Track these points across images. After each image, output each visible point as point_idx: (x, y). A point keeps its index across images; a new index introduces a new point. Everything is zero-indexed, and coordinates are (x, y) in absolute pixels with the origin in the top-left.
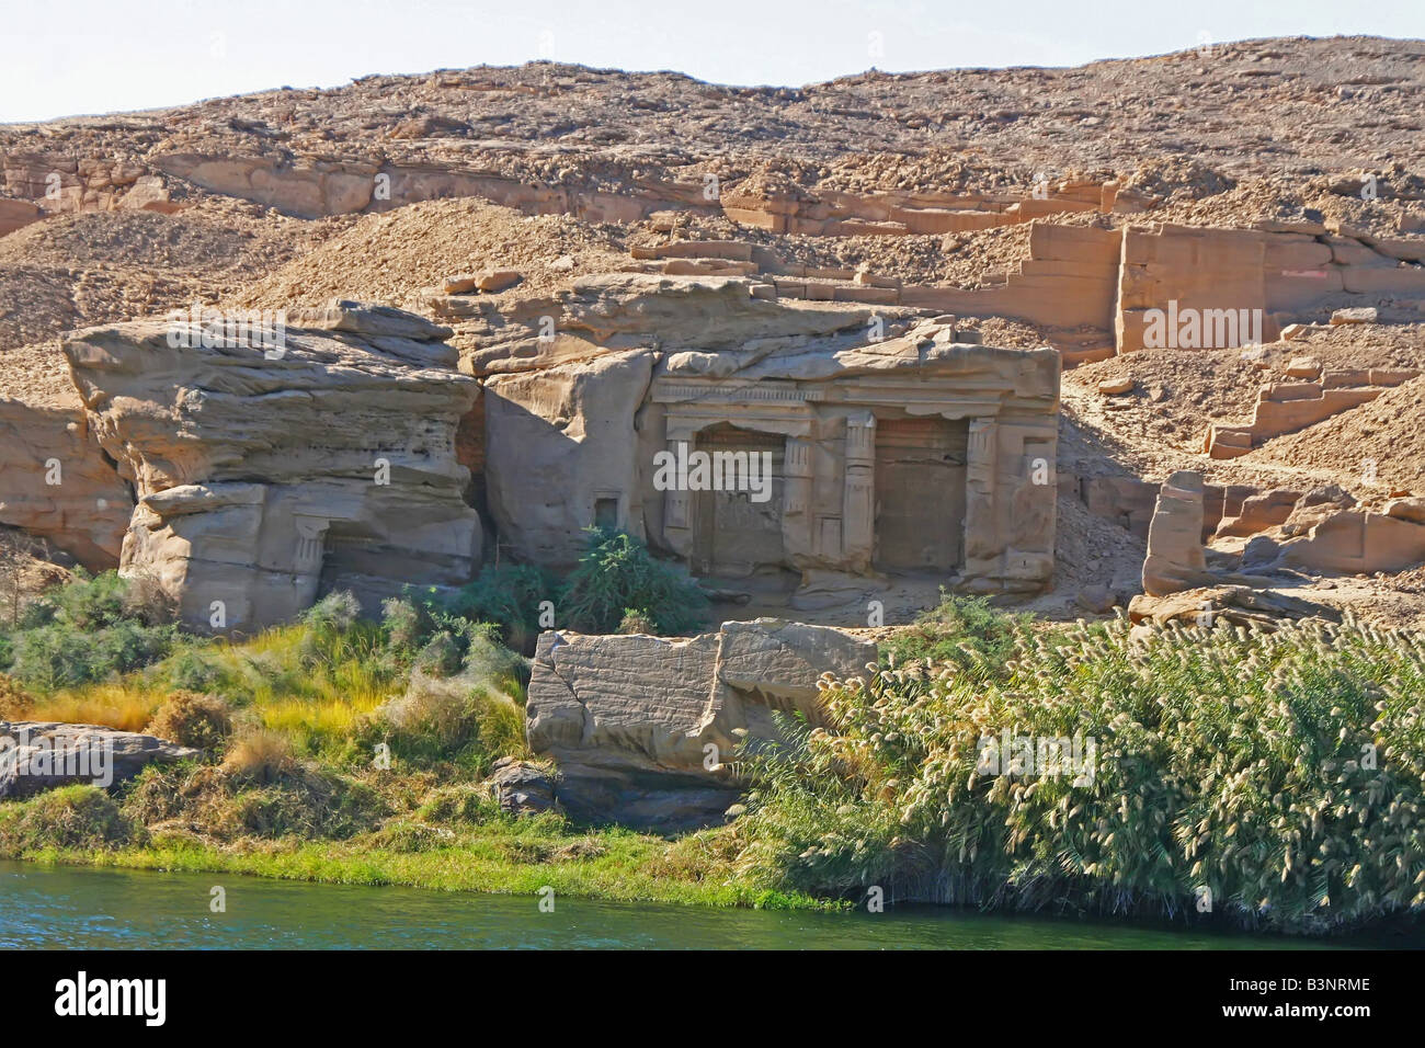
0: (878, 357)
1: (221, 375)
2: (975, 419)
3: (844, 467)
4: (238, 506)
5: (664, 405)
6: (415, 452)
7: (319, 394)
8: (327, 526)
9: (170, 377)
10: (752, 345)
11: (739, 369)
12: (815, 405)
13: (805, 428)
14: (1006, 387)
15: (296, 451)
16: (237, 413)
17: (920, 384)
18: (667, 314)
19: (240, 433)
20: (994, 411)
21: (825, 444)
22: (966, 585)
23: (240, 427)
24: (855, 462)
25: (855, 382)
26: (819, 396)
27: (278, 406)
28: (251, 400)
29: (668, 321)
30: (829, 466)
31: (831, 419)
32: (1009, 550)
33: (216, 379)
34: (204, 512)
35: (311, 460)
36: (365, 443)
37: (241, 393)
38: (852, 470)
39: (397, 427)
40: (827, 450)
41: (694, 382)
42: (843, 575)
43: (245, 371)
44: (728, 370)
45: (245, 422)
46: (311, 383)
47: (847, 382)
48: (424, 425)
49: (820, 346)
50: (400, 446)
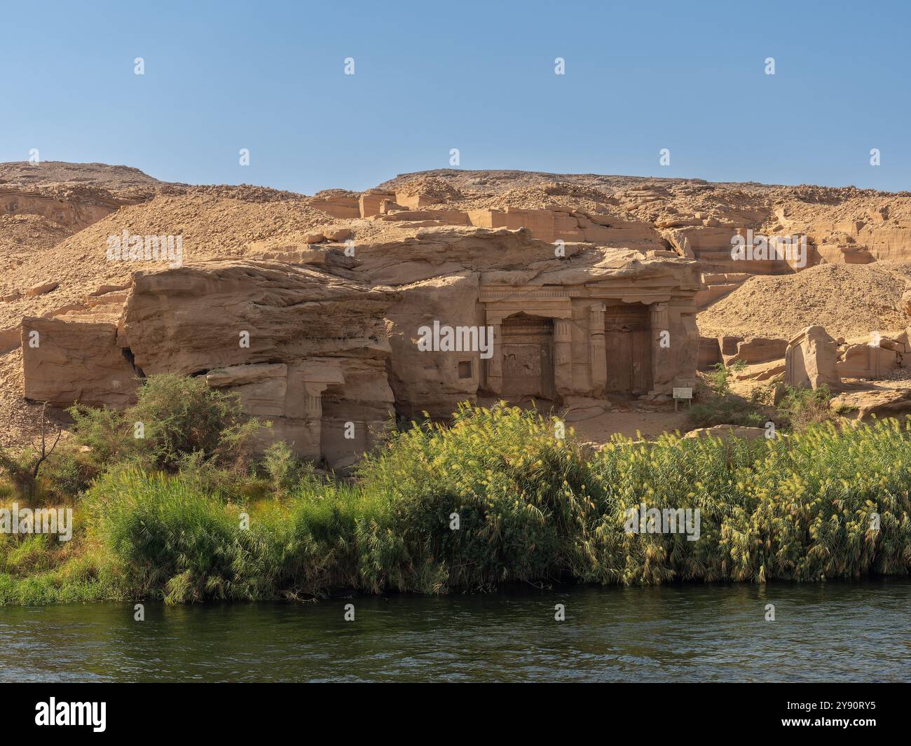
0: (609, 270)
1: (268, 293)
2: (658, 303)
3: (590, 335)
4: (271, 378)
5: (485, 303)
6: (370, 338)
7: (325, 303)
8: (325, 388)
9: (230, 297)
10: (534, 265)
11: (531, 280)
12: (573, 299)
13: (568, 313)
14: (677, 284)
15: (300, 341)
16: (279, 318)
17: (632, 285)
18: (479, 249)
19: (278, 331)
20: (669, 299)
21: (578, 322)
22: (655, 400)
23: (278, 327)
24: (597, 332)
25: (596, 285)
26: (577, 294)
27: (301, 312)
28: (284, 309)
29: (481, 253)
30: (581, 333)
31: (582, 306)
32: (676, 377)
33: (267, 296)
34: (250, 383)
35: (308, 346)
36: (342, 335)
37: (279, 305)
38: (594, 337)
39: (360, 323)
40: (579, 326)
41: (503, 289)
42: (588, 399)
43: (283, 291)
44: (524, 280)
45: (280, 323)
46: (320, 297)
47: (593, 285)
48: (374, 322)
49: (566, 266)
50: (361, 335)
